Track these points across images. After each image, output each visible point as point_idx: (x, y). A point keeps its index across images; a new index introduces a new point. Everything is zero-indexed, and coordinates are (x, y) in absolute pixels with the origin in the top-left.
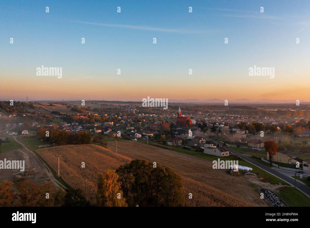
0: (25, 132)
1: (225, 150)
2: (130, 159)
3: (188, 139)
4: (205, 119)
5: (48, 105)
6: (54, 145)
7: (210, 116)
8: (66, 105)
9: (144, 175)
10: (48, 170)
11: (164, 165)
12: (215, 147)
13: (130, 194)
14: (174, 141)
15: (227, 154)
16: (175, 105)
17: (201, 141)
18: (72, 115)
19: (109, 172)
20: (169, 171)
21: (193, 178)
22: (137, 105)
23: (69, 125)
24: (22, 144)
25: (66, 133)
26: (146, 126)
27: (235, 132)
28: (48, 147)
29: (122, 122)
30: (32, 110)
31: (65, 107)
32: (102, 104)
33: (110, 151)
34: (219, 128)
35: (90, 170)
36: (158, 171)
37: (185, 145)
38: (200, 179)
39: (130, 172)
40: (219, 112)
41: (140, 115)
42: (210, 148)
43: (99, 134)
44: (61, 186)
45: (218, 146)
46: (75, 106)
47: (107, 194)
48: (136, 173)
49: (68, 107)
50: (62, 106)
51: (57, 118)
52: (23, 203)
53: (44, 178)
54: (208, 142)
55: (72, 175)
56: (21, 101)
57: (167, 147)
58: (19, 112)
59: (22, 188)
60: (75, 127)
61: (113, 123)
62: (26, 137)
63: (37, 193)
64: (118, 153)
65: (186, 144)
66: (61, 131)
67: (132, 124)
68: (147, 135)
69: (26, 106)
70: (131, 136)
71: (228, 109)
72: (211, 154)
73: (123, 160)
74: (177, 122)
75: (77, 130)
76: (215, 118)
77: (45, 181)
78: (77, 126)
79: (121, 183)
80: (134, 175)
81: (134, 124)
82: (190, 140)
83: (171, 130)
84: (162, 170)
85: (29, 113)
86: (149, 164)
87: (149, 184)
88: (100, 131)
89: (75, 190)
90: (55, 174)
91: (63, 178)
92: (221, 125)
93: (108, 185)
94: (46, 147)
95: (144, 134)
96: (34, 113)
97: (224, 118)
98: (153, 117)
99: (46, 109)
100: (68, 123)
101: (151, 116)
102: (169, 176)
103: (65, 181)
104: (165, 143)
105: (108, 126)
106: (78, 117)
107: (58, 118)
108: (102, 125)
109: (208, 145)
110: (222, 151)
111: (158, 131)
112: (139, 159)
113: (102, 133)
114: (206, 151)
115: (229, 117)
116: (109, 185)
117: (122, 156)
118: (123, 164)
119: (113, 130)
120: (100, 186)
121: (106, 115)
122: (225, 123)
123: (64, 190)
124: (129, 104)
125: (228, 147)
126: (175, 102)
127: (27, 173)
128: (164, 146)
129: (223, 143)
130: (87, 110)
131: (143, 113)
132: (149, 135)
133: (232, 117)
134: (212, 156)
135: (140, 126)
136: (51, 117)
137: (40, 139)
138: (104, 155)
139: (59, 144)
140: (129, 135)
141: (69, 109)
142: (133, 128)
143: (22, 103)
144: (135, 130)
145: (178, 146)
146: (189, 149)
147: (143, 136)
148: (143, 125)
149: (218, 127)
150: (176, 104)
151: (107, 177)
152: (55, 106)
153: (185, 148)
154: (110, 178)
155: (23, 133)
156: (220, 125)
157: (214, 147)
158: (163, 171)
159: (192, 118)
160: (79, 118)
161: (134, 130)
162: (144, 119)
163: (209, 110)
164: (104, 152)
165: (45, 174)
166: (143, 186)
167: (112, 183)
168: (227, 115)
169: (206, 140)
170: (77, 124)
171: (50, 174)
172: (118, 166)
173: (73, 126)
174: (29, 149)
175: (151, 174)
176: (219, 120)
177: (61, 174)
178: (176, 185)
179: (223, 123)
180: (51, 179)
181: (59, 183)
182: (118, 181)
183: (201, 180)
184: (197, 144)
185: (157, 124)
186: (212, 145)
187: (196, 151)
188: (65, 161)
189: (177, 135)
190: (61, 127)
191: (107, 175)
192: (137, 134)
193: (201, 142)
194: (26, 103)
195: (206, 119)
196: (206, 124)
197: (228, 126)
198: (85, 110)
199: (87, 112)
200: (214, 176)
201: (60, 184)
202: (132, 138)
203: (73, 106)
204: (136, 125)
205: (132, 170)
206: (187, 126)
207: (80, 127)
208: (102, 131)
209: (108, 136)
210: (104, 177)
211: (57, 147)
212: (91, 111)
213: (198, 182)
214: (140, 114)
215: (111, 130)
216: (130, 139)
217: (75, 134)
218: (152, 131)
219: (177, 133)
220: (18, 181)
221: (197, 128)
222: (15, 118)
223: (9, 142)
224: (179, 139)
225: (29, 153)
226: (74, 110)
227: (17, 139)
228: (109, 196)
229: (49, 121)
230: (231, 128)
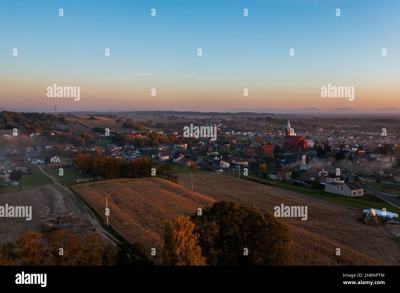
0: (55, 160)
1: (358, 187)
2: (213, 201)
3: (301, 169)
4: (327, 140)
5: (88, 119)
6: (99, 179)
7: (337, 134)
8: (114, 118)
9: (233, 224)
10: (92, 215)
11: (263, 209)
12: (343, 182)
13: (212, 251)
14: (280, 173)
15: (360, 193)
16: (282, 118)
17: (321, 172)
18: (125, 134)
19: (180, 219)
20: (270, 219)
22: (224, 117)
23: (121, 148)
24: (51, 177)
25: (115, 161)
26: (237, 150)
27: (374, 159)
28: (91, 181)
29: (200, 144)
30: (64, 127)
31: (113, 122)
32: (169, 117)
33: (183, 187)
34: (349, 153)
35: (153, 215)
36: (253, 218)
37: (296, 180)
38: (318, 229)
39: (212, 219)
40: (351, 129)
41: (228, 133)
42: (334, 184)
43: (166, 162)
44: (112, 239)
45: (346, 181)
46: (128, 120)
47: (178, 252)
48: (222, 221)
49: (117, 121)
50: (108, 119)
51: (102, 139)
52: (57, 262)
53: (86, 227)
54: (331, 175)
55: (126, 223)
56: (46, 112)
57: (268, 182)
58: (45, 129)
59: (54, 241)
60: (130, 151)
61: (186, 145)
62: (57, 167)
63: (77, 248)
64: (195, 190)
65: (298, 177)
66: (109, 157)
67: (215, 148)
68: (239, 163)
69: (55, 120)
70: (214, 165)
71: (366, 123)
72: (336, 193)
73: (202, 201)
74: (285, 144)
75: (132, 157)
76: (344, 137)
77: (89, 231)
78: (132, 149)
79: (198, 236)
80: (218, 224)
81: (219, 147)
82: (304, 171)
83: (276, 157)
84: (260, 218)
85: (60, 130)
86: (241, 207)
87: (240, 237)
88: (167, 158)
89: (131, 244)
90: (102, 221)
91: (114, 228)
92: (353, 149)
93: (179, 238)
94: (87, 182)
95: (234, 162)
96: (65, 131)
97: (358, 138)
98: (247, 135)
99: (85, 124)
100: (118, 146)
101: (245, 134)
102: (270, 225)
103: (117, 231)
104: (265, 176)
105: (179, 150)
106: (134, 137)
107: (104, 139)
108: (170, 149)
109: (331, 180)
110: (352, 188)
111: (256, 158)
112: (225, 199)
113: (170, 161)
114: (329, 189)
115: (365, 137)
116: (181, 238)
117: (200, 196)
119: (186, 157)
120: (168, 239)
121: (176, 133)
122: (360, 145)
123: (115, 244)
124: (210, 117)
125: (362, 183)
126: (282, 112)
127: (61, 220)
128: (264, 181)
129: (355, 176)
130: (146, 125)
131: (232, 129)
132: (242, 163)
133: (370, 135)
134: (338, 195)
135: (228, 150)
136: (93, 136)
137: (77, 170)
138: (173, 194)
139: (105, 177)
140: (211, 164)
141: (119, 124)
142: (217, 153)
143: (48, 115)
144: (220, 157)
145: (284, 181)
146: (302, 186)
147: (232, 164)
148: (232, 148)
149: (348, 151)
150: (283, 116)
151: (178, 227)
152: (97, 119)
153: (296, 184)
154: (183, 227)
155: (52, 160)
156: (351, 149)
157: (341, 182)
158: (261, 217)
159: (308, 138)
160: (136, 138)
161: (218, 156)
162: (234, 139)
163: (335, 126)
164: (174, 190)
165: (88, 222)
166: (232, 240)
167: (185, 235)
168: (363, 133)
169: (328, 171)
170: (132, 147)
171: (95, 222)
173: (127, 150)
174: (62, 185)
175: (243, 222)
176: (351, 141)
177: (110, 221)
178: (280, 239)
179: (357, 145)
180: (97, 229)
181: (108, 234)
182: (193, 232)
183: (320, 231)
184: (315, 177)
185: (254, 147)
186: (337, 180)
187: (314, 188)
188: (116, 203)
189: (285, 164)
190: (108, 152)
191: (178, 224)
192: (222, 163)
193: (321, 175)
194: (54, 116)
195: (330, 139)
196: (330, 146)
197: (363, 150)
198: (143, 125)
199: (147, 128)
200: (339, 226)
201: (110, 235)
202: (216, 168)
203: (125, 120)
204: (222, 149)
205: (215, 216)
206: (300, 150)
207: (137, 152)
208: (169, 157)
209: (180, 165)
210: (173, 226)
211: (103, 182)
212: (152, 127)
213: (315, 235)
214: (227, 131)
215: (184, 156)
216: (213, 170)
217: (129, 162)
218: (245, 157)
219: (284, 160)
220: (49, 231)
221: (315, 152)
222: (40, 139)
223: (32, 174)
224: (287, 170)
225: (62, 191)
226: (128, 125)
227: (44, 169)
228: (181, 253)
229: (90, 143)
230: (368, 153)
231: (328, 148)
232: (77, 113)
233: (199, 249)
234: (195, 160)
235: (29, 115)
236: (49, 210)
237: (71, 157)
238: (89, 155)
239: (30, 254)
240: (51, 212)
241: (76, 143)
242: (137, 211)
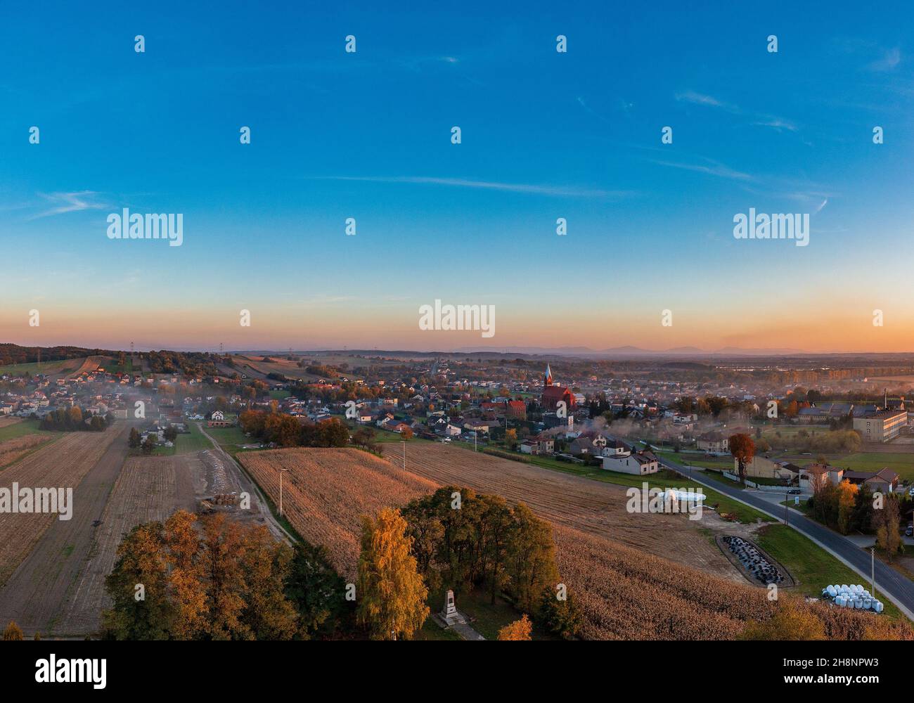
0: (218, 416)
1: (650, 460)
2: (435, 486)
3: (567, 437)
4: (604, 393)
5: (262, 361)
6: (272, 446)
7: (616, 384)
8: (295, 360)
9: (466, 523)
10: (260, 498)
11: (513, 499)
12: (628, 453)
13: (433, 565)
14: (536, 442)
15: (653, 468)
16: (538, 360)
17: (596, 440)
18: (309, 382)
19: (387, 513)
20: (522, 513)
21: (578, 527)
22: (452, 360)
23: (304, 403)
24: (211, 439)
25: (294, 422)
26: (472, 409)
27: (670, 419)
28: (261, 449)
29: (417, 399)
30: (230, 371)
31: (293, 366)
32: (372, 359)
33: (391, 464)
34: (635, 411)
35: (346, 505)
36: (497, 514)
37: (561, 453)
38: (593, 528)
39: (433, 514)
40: (636, 377)
41: (458, 383)
42: (615, 457)
43: (366, 425)
44: (286, 536)
45: (633, 452)
46: (314, 362)
47: (381, 565)
48: (448, 518)
49: (300, 365)
50: (288, 362)
51: (278, 389)
52: (212, 559)
53: (251, 514)
54: (612, 444)
55: (307, 515)
56: (210, 351)
57: (520, 457)
58: (208, 374)
59: (211, 529)
60: (315, 408)
61: (396, 400)
62: (220, 426)
63: (239, 543)
64: (410, 470)
65: (563, 449)
66: (286, 416)
67: (439, 405)
68: (475, 428)
69: (220, 362)
70: (437, 431)
71: (656, 369)
72: (618, 471)
73: (419, 487)
74: (544, 399)
75: (319, 416)
76: (627, 389)
77: (255, 522)
78: (318, 405)
79: (412, 541)
80: (443, 522)
81: (444, 404)
82: (571, 440)
83: (530, 418)
84: (507, 512)
85: (225, 376)
86: (477, 496)
87: (477, 543)
88: (368, 419)
89: (312, 547)
90: (273, 507)
91: (290, 520)
92: (640, 405)
93: (383, 542)
94: (256, 449)
95: (467, 426)
96: (232, 377)
97: (647, 389)
98: (488, 386)
99: (257, 368)
100: (299, 400)
101: (484, 384)
102: (522, 524)
103: (294, 525)
104: (514, 448)
105: (386, 407)
106: (321, 387)
107: (281, 389)
108: (373, 406)
109: (611, 451)
110: (642, 462)
111: (500, 420)
112: (454, 483)
113: (372, 424)
114: (609, 465)
115: (656, 388)
116: (387, 543)
117: (417, 478)
118: (418, 496)
119: (396, 418)
120: (367, 543)
121: (382, 383)
122: (649, 399)
123: (290, 545)
124: (433, 359)
125: (654, 454)
126: (538, 352)
127: (220, 500)
128: (513, 455)
129: (645, 444)
130: (339, 370)
131: (465, 377)
132: (479, 428)
133: (663, 386)
134: (622, 473)
135: (459, 408)
136: (267, 385)
137: (244, 432)
138: (375, 474)
139: (281, 445)
140: (432, 429)
141: (302, 368)
142: (442, 413)
143: (212, 355)
144: (446, 418)
145: (543, 455)
146: (570, 461)
147: (464, 431)
148: (464, 406)
149: (633, 409)
150: (540, 357)
151: (382, 525)
152: (274, 362)
154: (389, 527)
155: (214, 416)
156: (638, 405)
157: (625, 453)
158: (509, 512)
159: (576, 390)
160: (324, 388)
161: (443, 417)
162: (467, 392)
163: (614, 373)
164: (376, 467)
166: (465, 549)
167: (393, 539)
168: (653, 382)
169: (606, 438)
170: (319, 402)
171: (264, 509)
172: (406, 500)
173: (311, 407)
174: (225, 451)
175: (482, 519)
176: (637, 394)
177: (285, 510)
178: (539, 545)
179: (645, 400)
180: (266, 519)
181: (281, 527)
182: (405, 535)
183: (597, 530)
184: (588, 448)
185: (496, 405)
186: (620, 451)
187: (586, 464)
188: (294, 483)
189: (544, 428)
190: (286, 409)
191: (381, 520)
192: (450, 427)
193: (596, 445)
194: (219, 357)
195: (608, 392)
196: (608, 402)
197: (654, 406)
198: (335, 370)
199: (340, 375)
200: (625, 520)
201: (283, 529)
202: (440, 436)
203: (310, 364)
204: (450, 406)
205: (438, 510)
207: (326, 409)
208: (372, 418)
209: (386, 430)
210: (374, 524)
211: (277, 451)
212: (348, 373)
213: (591, 536)
214: (457, 380)
215: (392, 417)
216: (437, 438)
217: (314, 424)
218: (484, 419)
219: (542, 423)
220: (205, 513)
221: (587, 412)
222: (201, 386)
223: (189, 433)
224: (547, 438)
225: (223, 459)
226: (313, 371)
227: (204, 428)
228: (386, 567)
229: (263, 395)
230: (662, 410)
231: (605, 405)
232: (248, 353)
233: (413, 562)
234: (409, 423)
235: (190, 355)
236: (206, 485)
237: (238, 413)
238: (261, 411)
239: (182, 541)
240: (209, 487)
241: (245, 395)
242: (322, 497)
